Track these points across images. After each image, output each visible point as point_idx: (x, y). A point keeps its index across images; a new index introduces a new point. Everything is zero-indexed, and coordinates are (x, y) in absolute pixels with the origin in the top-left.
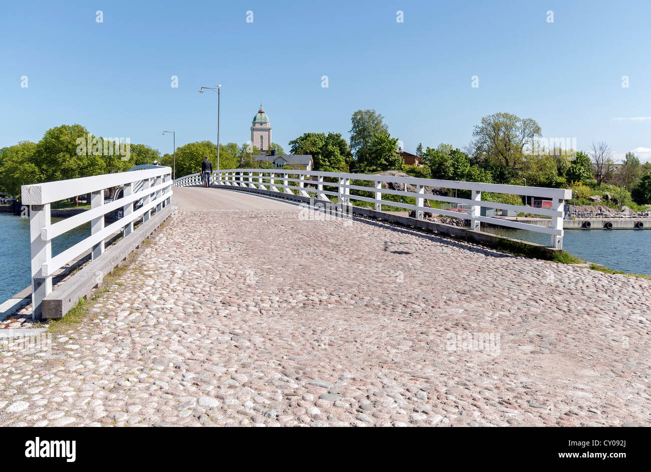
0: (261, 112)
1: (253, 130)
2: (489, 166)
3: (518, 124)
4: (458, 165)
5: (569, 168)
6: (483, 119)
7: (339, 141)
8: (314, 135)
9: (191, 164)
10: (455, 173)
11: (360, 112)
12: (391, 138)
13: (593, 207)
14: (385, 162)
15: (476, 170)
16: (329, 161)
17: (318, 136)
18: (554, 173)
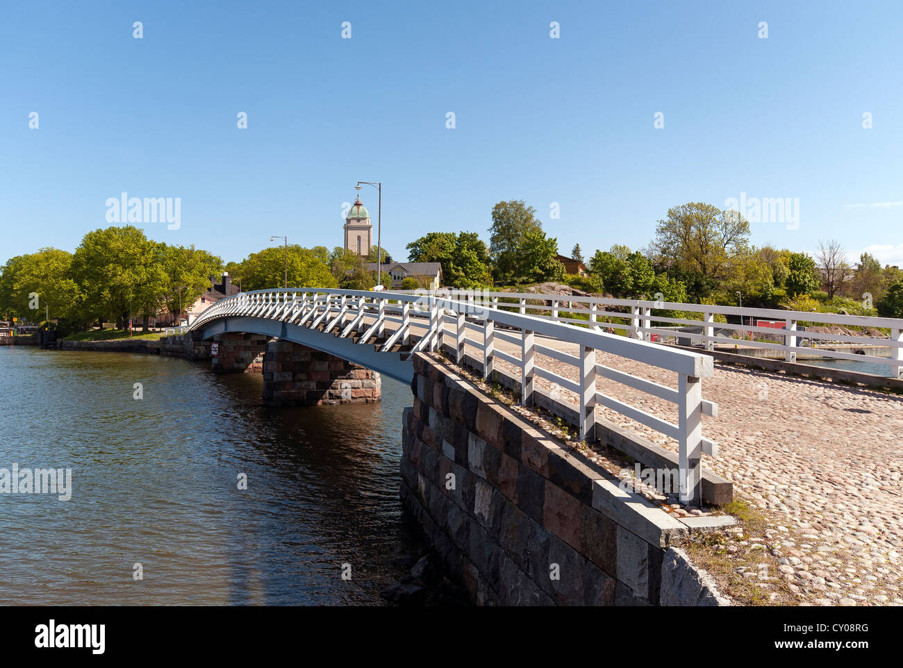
0: (357, 204)
1: (347, 228)
2: (680, 274)
3: (717, 218)
4: (639, 274)
5: (790, 276)
6: (670, 212)
7: (475, 243)
8: (441, 235)
9: (274, 276)
10: (636, 285)
11: (503, 204)
12: (546, 239)
13: (827, 329)
14: (540, 271)
15: (664, 281)
16: (463, 271)
17: (447, 236)
18: (770, 283)
